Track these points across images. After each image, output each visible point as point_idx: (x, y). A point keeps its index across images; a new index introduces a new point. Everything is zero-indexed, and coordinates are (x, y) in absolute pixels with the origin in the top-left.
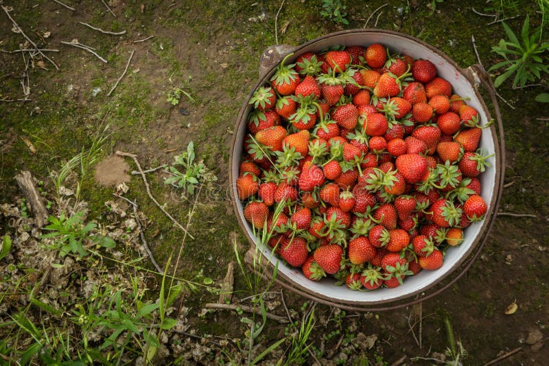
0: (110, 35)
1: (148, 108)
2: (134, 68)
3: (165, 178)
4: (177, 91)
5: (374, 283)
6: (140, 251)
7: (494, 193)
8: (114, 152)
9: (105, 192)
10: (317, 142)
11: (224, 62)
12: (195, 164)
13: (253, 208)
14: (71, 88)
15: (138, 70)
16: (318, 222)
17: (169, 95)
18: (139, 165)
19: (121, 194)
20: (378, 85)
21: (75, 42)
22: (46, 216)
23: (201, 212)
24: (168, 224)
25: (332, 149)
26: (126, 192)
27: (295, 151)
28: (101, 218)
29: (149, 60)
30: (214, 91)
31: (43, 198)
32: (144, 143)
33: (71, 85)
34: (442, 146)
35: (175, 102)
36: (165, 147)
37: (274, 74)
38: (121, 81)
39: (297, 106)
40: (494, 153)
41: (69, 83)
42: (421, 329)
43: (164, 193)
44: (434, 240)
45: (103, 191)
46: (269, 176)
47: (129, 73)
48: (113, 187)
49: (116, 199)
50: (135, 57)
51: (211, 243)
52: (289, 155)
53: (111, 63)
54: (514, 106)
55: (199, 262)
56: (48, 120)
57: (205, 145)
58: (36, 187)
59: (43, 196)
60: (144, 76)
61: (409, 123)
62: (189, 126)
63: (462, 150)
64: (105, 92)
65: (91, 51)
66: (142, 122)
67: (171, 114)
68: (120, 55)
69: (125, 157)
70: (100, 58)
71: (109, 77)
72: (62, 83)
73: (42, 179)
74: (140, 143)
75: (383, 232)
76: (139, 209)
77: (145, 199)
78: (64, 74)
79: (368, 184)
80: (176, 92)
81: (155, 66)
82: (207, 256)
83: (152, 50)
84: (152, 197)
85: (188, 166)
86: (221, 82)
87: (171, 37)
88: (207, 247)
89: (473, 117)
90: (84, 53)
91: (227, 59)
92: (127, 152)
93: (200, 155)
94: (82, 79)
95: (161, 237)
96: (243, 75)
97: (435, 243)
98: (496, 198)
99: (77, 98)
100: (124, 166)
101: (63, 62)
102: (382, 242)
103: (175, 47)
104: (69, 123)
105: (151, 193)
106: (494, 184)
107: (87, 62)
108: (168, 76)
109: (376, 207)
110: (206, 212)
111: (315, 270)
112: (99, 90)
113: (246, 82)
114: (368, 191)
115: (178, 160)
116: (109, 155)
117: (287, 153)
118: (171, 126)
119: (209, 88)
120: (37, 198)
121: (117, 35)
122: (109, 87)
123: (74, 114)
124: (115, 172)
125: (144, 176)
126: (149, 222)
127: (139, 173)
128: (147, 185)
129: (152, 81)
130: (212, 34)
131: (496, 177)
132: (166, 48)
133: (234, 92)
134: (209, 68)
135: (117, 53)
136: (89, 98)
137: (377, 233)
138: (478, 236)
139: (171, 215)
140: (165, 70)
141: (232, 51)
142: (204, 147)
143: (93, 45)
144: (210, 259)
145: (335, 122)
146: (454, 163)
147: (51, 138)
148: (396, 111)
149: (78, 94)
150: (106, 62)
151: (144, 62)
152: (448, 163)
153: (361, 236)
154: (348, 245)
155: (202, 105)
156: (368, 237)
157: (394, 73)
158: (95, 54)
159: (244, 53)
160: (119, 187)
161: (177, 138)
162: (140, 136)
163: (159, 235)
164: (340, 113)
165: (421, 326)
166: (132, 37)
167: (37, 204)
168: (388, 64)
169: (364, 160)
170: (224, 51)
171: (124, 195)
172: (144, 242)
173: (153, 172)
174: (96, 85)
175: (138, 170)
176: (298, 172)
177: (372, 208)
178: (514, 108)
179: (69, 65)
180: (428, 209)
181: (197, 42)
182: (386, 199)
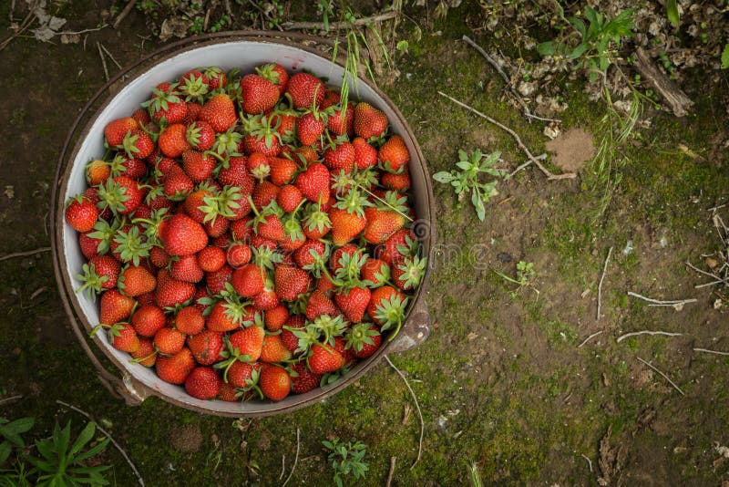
0: (636, 330)
1: (554, 247)
2: (590, 295)
3: (502, 161)
4: (523, 281)
5: (189, 79)
6: (503, 58)
7: (62, 241)
8: (578, 174)
9: (572, 120)
10: (321, 230)
11: (474, 340)
12: (468, 190)
13: (378, 126)
14: (663, 242)
15: (584, 294)
16: (286, 132)
17: (533, 273)
18: (541, 167)
19: (552, 124)
20: (262, 342)
21: (679, 306)
22: (637, 64)
23: (439, 131)
24: (477, 103)
25: (298, 228)
26: (546, 128)
27: (346, 210)
28: (567, 84)
29: (573, 312)
30: (474, 298)
31: (648, 85)
32: (544, 199)
33: (663, 246)
34: (150, 283)
35: (521, 265)
36: (514, 202)
37: (406, 309)
38: (602, 272)
39: (362, 275)
40: (77, 295)
41: (668, 247)
42: (105, 66)
43: (496, 142)
44: (127, 156)
45: (575, 121)
46: (370, 178)
47: (594, 287)
48: (564, 129)
49: (556, 115)
50: (593, 311)
51: (414, 96)
52: (353, 204)
53: (621, 294)
54: (58, 404)
55: (421, 67)
56: (677, 190)
57: (463, 222)
58: (663, 97)
59: (649, 89)
60: (573, 289)
61: (203, 301)
62: (493, 241)
63: (122, 286)
64: (617, 250)
65: (654, 301)
66: (556, 226)
67: (521, 249)
68: (615, 308)
69: (562, 173)
70: (639, 296)
71: (618, 274)
72: (676, 244)
73: (658, 112)
74: (548, 198)
75: (198, 141)
76: (522, 111)
77: (518, 126)
78: (677, 259)
79: (238, 193)
80: (524, 279)
81: (564, 306)
82: (414, 78)
83: (575, 327)
84: (510, 130)
85: (476, 185)
86: (469, 312)
87: (556, 354)
88: (418, 89)
89: (119, 335)
90: (662, 296)
91: (471, 347)
92: (562, 180)
93: (465, 206)
94: (652, 258)
95: (481, 84)
96: (442, 331)
97: (122, 152)
98: (58, 233)
99: (650, 230)
100: (559, 161)
101: (684, 275)
102: (196, 127)
103: (546, 340)
104: (649, 195)
105: (513, 137)
106: (66, 253)
107: (654, 284)
108: (542, 299)
109: (217, 170)
110: (433, 134)
111: (271, 75)
112: (626, 252)
113: (436, 322)
114: (234, 185)
115: (492, 190)
116: (584, 170)
117: (356, 205)
118: (517, 234)
119: (482, 299)
120: (656, 83)
121: (627, 333)
122: (614, 259)
123: (647, 209)
124: (569, 149)
125: (530, 156)
126: (503, 98)
127: (539, 157)
128: (521, 145)
129: (560, 285)
130: (502, 374)
131: (65, 262)
132: (557, 337)
133: (448, 305)
134: (492, 326)
135: (618, 309)
136: (635, 236)
137: (205, 136)
138: (68, 177)
139: (478, 116)
140: (548, 306)
141: (468, 361)
142: (463, 218)
143: (653, 310)
144: (409, 75)
145: (306, 267)
146: (128, 266)
147: (666, 169)
148: (227, 309)
149: (651, 238)
150: (629, 293)
151: (580, 308)
152: (136, 262)
153: (224, 132)
154: (238, 116)
155: (485, 273)
156: (216, 132)
157: (245, 363)
158: (647, 299)
159: (451, 362)
160: (556, 132)
161: (503, 219)
162: (552, 207)
163: (485, 85)
164: (301, 282)
165: (106, 71)
166: (607, 337)
167: (654, 75)
168: (255, 375)
169: (253, 223)
170: (478, 356)
171: (548, 124)
172: (501, 71)
173: (519, 165)
174: (632, 256)
175: (540, 160)
176: (333, 187)
177: (223, 168)
178: (58, 402)
179: (676, 273)
180: (146, 191)
181: (518, 357)
182: (207, 185)
